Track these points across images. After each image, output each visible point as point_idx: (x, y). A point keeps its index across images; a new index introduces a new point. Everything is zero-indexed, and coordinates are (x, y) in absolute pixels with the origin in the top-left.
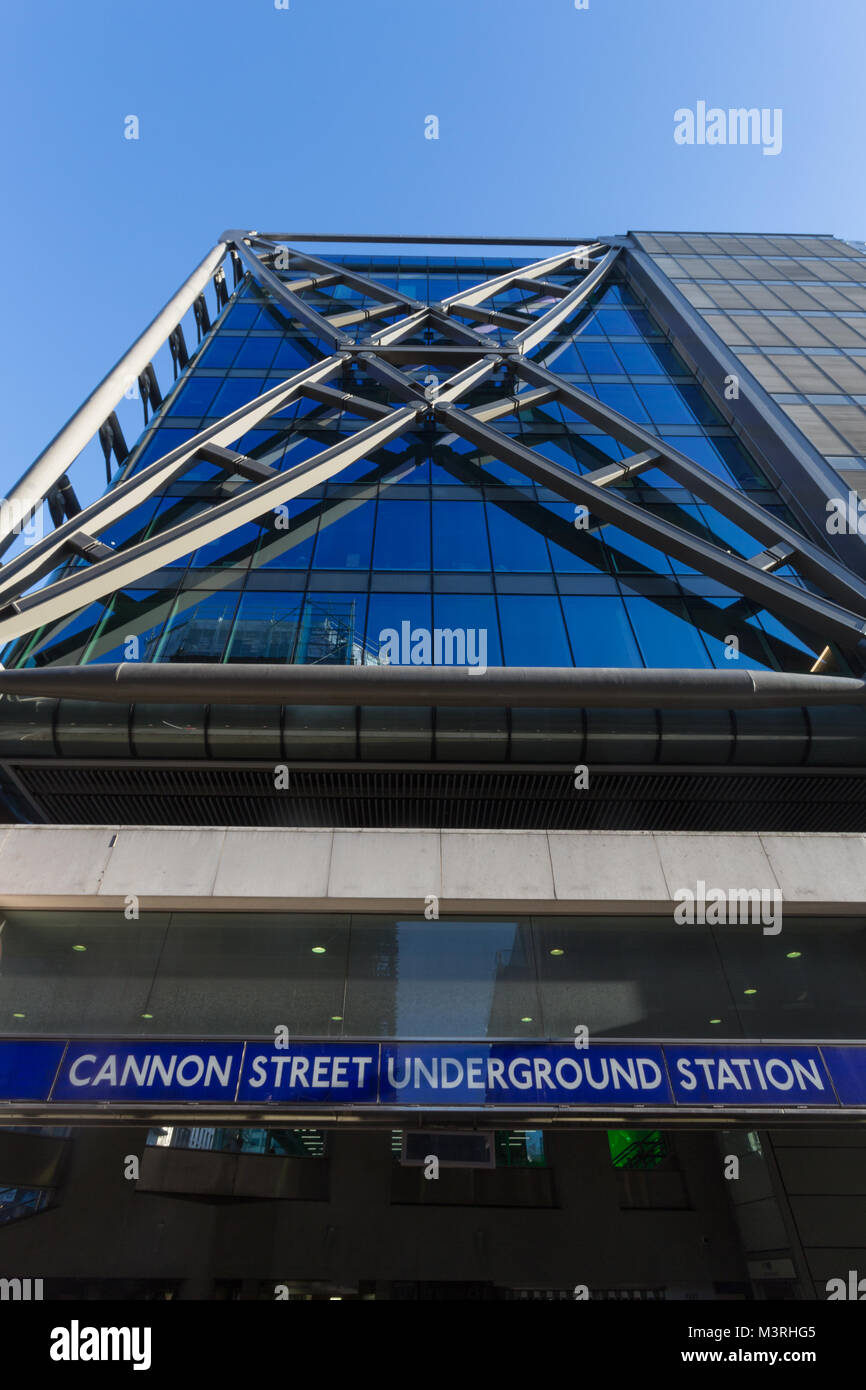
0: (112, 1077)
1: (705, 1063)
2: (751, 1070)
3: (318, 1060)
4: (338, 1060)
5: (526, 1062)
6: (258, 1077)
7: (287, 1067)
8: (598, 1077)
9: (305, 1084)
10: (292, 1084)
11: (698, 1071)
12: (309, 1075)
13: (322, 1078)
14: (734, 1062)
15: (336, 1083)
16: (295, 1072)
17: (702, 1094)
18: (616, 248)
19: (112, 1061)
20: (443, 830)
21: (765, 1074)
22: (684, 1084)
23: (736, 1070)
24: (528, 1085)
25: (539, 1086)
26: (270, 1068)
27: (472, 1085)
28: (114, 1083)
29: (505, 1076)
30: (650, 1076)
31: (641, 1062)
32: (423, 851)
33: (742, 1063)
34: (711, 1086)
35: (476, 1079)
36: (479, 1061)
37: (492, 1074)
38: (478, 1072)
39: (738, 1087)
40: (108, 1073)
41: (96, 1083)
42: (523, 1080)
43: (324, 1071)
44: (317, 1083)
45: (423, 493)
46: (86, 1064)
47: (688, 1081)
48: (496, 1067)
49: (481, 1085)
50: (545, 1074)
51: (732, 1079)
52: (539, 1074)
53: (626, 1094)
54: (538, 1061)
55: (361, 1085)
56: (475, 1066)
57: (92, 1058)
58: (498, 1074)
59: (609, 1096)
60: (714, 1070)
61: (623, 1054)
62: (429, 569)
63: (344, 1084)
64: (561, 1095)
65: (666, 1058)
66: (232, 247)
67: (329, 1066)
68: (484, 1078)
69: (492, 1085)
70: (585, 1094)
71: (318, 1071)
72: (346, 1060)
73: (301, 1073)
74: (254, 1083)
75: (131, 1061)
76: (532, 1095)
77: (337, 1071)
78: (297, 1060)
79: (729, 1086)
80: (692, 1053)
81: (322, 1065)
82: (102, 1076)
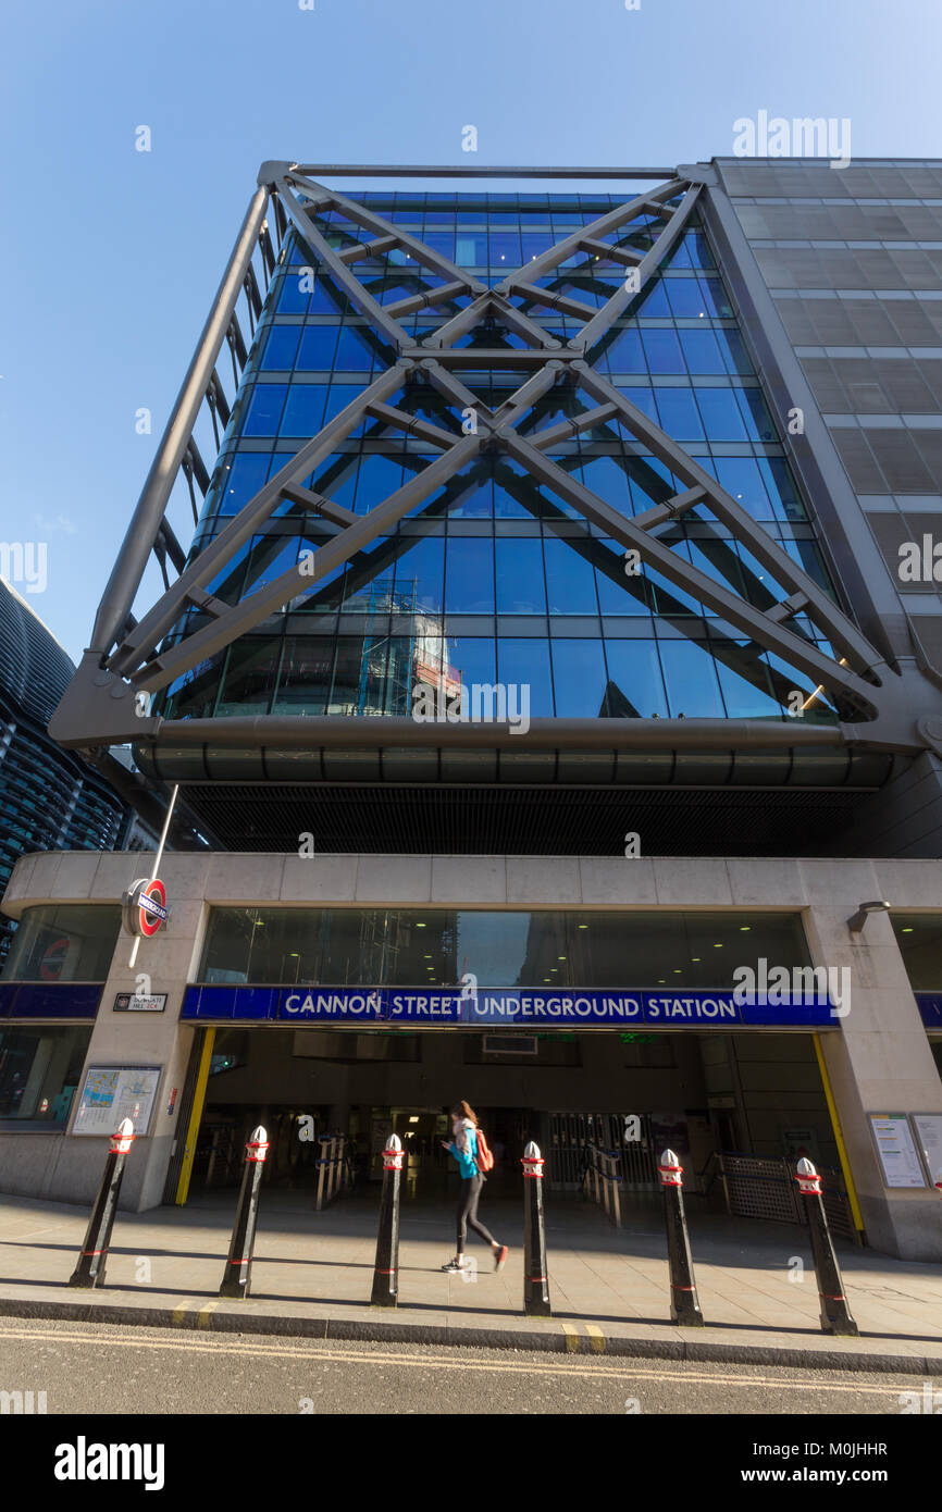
0: (311, 1007)
1: (666, 1002)
2: (693, 1006)
3: (433, 999)
4: (444, 999)
5: (558, 1001)
6: (398, 1008)
7: (414, 1003)
8: (600, 1009)
9: (426, 1012)
10: (418, 1012)
11: (661, 1006)
12: (428, 1007)
13: (435, 1008)
14: (684, 1001)
15: (444, 1012)
16: (419, 1006)
17: (662, 1019)
18: (697, 185)
19: (309, 998)
20: (508, 856)
21: (701, 1008)
22: (652, 1013)
23: (684, 1006)
24: (559, 1013)
25: (565, 1013)
26: (405, 1004)
27: (525, 1013)
28: (313, 1011)
29: (545, 1008)
30: (632, 1007)
31: (627, 1001)
32: (494, 871)
33: (688, 1002)
34: (668, 1014)
35: (527, 1010)
36: (530, 1000)
37: (536, 1006)
38: (529, 1006)
39: (684, 1015)
40: (308, 1005)
41: (302, 1011)
42: (556, 1010)
43: (437, 1005)
44: (432, 1011)
45: (486, 529)
46: (294, 1000)
47: (654, 1011)
48: (539, 1003)
49: (530, 1013)
50: (569, 1007)
51: (681, 1010)
52: (565, 1007)
53: (617, 1018)
54: (564, 1000)
55: (459, 1012)
56: (527, 1003)
57: (298, 998)
58: (541, 1007)
59: (607, 1019)
60: (671, 1006)
61: (616, 997)
62: (493, 613)
63: (449, 1012)
64: (577, 1019)
65: (642, 998)
66: (272, 189)
67: (440, 1002)
68: (532, 1009)
69: (537, 1013)
70: (592, 1018)
71: (433, 1005)
72: (449, 999)
73: (423, 1006)
74: (395, 1011)
75: (321, 999)
76: (561, 1019)
77: (444, 1005)
78: (420, 999)
79: (679, 1015)
80: (658, 996)
81: (435, 1002)
82: (305, 1007)
